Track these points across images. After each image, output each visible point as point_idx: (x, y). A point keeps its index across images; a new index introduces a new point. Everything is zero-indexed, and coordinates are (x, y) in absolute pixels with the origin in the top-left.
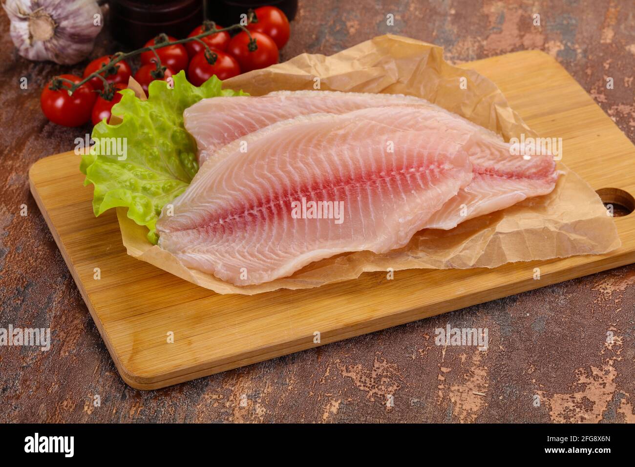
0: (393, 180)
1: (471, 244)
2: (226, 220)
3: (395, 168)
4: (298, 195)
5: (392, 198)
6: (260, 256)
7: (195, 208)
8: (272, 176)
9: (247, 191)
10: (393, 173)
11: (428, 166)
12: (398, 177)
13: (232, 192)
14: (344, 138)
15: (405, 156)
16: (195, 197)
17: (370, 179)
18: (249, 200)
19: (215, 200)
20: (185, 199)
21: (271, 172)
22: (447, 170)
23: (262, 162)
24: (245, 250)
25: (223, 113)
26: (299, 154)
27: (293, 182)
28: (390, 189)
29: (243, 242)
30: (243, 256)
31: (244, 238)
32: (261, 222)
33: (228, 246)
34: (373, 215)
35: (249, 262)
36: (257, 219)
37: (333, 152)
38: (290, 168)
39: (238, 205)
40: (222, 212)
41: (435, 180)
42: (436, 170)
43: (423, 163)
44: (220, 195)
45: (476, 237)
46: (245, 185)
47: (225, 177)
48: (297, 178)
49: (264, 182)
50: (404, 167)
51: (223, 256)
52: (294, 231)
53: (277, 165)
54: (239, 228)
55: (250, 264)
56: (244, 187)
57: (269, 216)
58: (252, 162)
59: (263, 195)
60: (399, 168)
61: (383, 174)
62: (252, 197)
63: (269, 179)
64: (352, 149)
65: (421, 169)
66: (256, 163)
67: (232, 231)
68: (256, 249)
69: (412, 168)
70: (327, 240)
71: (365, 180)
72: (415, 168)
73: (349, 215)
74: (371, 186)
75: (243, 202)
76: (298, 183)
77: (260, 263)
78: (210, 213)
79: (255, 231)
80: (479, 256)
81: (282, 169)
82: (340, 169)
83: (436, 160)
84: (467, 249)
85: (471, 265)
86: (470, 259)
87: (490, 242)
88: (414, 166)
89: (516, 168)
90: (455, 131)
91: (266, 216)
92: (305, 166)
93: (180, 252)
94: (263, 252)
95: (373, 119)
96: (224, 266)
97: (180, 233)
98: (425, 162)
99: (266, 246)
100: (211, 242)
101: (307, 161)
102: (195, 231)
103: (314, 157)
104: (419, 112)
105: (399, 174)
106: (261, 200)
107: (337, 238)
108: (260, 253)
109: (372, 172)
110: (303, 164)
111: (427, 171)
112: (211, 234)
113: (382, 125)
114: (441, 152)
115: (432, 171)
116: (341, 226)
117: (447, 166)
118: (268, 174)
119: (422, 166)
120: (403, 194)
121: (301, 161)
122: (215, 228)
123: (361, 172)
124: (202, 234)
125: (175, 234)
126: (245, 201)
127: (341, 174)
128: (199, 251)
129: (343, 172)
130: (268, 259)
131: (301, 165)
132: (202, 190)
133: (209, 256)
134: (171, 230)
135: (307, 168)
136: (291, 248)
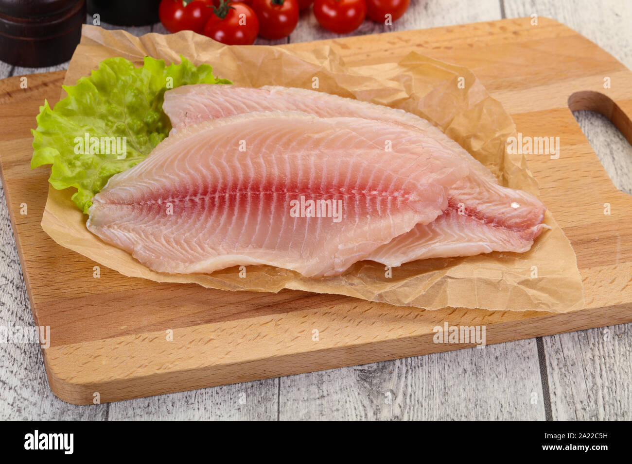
0: (352, 198)
2: (165, 201)
4: (246, 191)
6: (185, 245)
7: (140, 183)
8: (227, 167)
9: (196, 175)
10: (353, 191)
11: (392, 192)
13: (180, 173)
14: (317, 144)
16: (143, 173)
17: (327, 192)
18: (195, 186)
19: (161, 179)
20: (133, 172)
21: (229, 161)
22: (411, 202)
23: (222, 150)
24: (173, 236)
25: (202, 96)
28: (346, 207)
29: (174, 227)
30: (168, 242)
31: (176, 223)
32: (200, 211)
33: (157, 228)
34: (318, 231)
35: (172, 249)
36: (196, 207)
37: (299, 155)
38: (249, 161)
39: (182, 188)
40: (163, 192)
41: (395, 210)
42: (400, 199)
43: (389, 187)
44: (167, 174)
46: (197, 170)
47: (179, 157)
48: (252, 174)
49: (217, 170)
50: (367, 187)
51: (147, 237)
52: (230, 228)
53: (236, 155)
55: (171, 251)
56: (195, 171)
57: (209, 207)
58: (212, 147)
61: (342, 190)
62: (200, 183)
63: (223, 169)
64: (320, 157)
65: (384, 194)
66: (216, 149)
71: (322, 192)
72: (378, 191)
73: (293, 226)
75: (189, 186)
76: (251, 179)
77: (181, 253)
78: (151, 190)
79: (190, 218)
80: (418, 295)
81: (240, 161)
82: (300, 175)
83: (403, 187)
84: (408, 286)
85: (406, 303)
86: (407, 296)
87: (435, 284)
88: (378, 189)
89: (499, 214)
90: (438, 162)
91: (206, 206)
92: (265, 163)
93: (105, 226)
94: (189, 241)
95: (354, 130)
96: (145, 247)
97: (114, 206)
98: (391, 187)
99: (195, 237)
100: (141, 221)
101: (269, 158)
102: (130, 207)
103: (278, 156)
104: (406, 133)
105: (360, 193)
106: (208, 188)
107: (272, 247)
108: (186, 242)
109: (332, 185)
110: (264, 161)
111: (390, 198)
112: (144, 212)
113: (362, 138)
114: (411, 180)
115: (395, 198)
116: (280, 235)
117: (412, 197)
118: (224, 163)
119: (386, 191)
120: (357, 216)
121: (263, 157)
122: (150, 207)
123: (321, 183)
124: (136, 211)
125: (109, 206)
126: (191, 186)
127: (299, 180)
128: (124, 228)
129: (301, 178)
130: (192, 250)
131: (262, 161)
132: (152, 167)
133: (132, 236)
134: (106, 201)
135: (266, 166)
136: (220, 245)
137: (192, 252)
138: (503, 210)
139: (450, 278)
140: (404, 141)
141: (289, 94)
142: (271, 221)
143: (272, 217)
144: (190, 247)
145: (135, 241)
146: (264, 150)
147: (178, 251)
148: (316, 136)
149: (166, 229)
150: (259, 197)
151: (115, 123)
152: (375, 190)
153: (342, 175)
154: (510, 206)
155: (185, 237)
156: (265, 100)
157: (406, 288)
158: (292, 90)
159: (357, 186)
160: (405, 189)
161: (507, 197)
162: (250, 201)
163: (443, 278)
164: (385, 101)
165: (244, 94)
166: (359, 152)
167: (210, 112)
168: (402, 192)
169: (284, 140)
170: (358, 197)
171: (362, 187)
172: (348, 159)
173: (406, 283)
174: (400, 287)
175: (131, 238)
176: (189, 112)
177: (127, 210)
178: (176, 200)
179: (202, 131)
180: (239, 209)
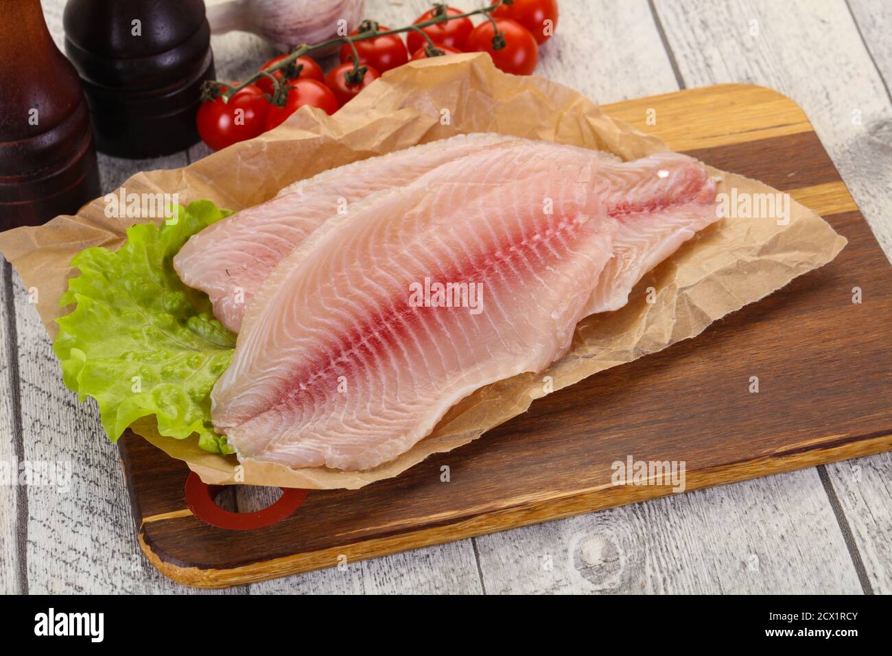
0: (515, 259)
1: (652, 316)
2: (309, 382)
4: (395, 317)
5: (523, 286)
6: (378, 419)
7: (259, 379)
8: (349, 301)
9: (322, 331)
10: (511, 249)
11: (556, 226)
13: (301, 340)
14: (425, 218)
15: (519, 220)
16: (252, 364)
17: (484, 267)
18: (330, 344)
19: (282, 359)
20: (241, 371)
21: (345, 294)
22: (583, 224)
23: (328, 285)
24: (354, 417)
27: (382, 301)
28: (516, 272)
29: (346, 406)
30: (356, 426)
32: (360, 370)
33: (326, 419)
34: (506, 317)
36: (351, 368)
37: (418, 241)
38: (368, 281)
39: (317, 356)
40: (299, 373)
41: (574, 244)
42: (570, 229)
43: (548, 223)
44: (286, 350)
46: (317, 325)
47: (284, 321)
48: (385, 294)
49: (341, 312)
50: (524, 236)
51: (327, 436)
52: (410, 369)
53: (349, 282)
54: (331, 389)
56: (316, 328)
57: (367, 359)
58: (313, 288)
59: (347, 331)
61: (498, 254)
62: (332, 337)
63: (346, 307)
64: (443, 231)
65: (548, 233)
66: (319, 288)
67: (324, 396)
68: (368, 411)
70: (458, 370)
71: (478, 270)
72: (539, 233)
73: (475, 326)
74: (488, 276)
75: (323, 348)
76: (389, 300)
79: (356, 385)
80: (672, 327)
81: (358, 286)
82: (439, 264)
83: (563, 214)
84: (652, 323)
85: (667, 342)
86: (661, 335)
87: (677, 304)
88: (537, 232)
89: (655, 193)
90: (570, 166)
91: (362, 359)
92: (389, 273)
93: (265, 451)
94: (379, 412)
95: (453, 179)
96: (336, 448)
97: (251, 422)
98: (550, 221)
99: (381, 403)
100: (300, 421)
101: (388, 265)
102: (272, 412)
103: (396, 256)
104: (510, 152)
105: (521, 247)
106: (347, 339)
107: (471, 363)
108: (377, 415)
109: (483, 256)
110: (385, 270)
111: (558, 234)
112: (296, 409)
113: (470, 184)
114: (566, 201)
115: (564, 232)
116: (469, 345)
117: (581, 219)
118: (342, 299)
119: (548, 229)
120: (535, 275)
121: (381, 267)
122: (297, 399)
123: (469, 260)
124: (283, 413)
125: (246, 425)
126: (326, 348)
127: (442, 270)
128: (290, 440)
129: (443, 266)
130: (392, 419)
131: (382, 272)
132: (258, 351)
133: (308, 444)
134: (238, 422)
135: (393, 276)
136: (416, 395)
137: (394, 421)
138: (656, 186)
139: (685, 289)
140: (517, 163)
141: (320, 185)
142: (448, 335)
143: (444, 329)
144: (385, 418)
145: (318, 447)
146: (374, 258)
147: (378, 429)
148: (419, 210)
149: (339, 413)
150: (414, 315)
151: (140, 332)
152: (535, 234)
153: (485, 237)
154: (658, 178)
155: (370, 409)
156: (301, 206)
157: (653, 326)
158: (319, 178)
159: (511, 241)
160: (567, 215)
161: (647, 169)
162: (408, 326)
163: (679, 292)
164: (414, 140)
165: (273, 213)
166: (480, 201)
167: (253, 254)
168: (566, 219)
169: (387, 234)
170: (520, 253)
171: (518, 240)
172: (476, 216)
173: (647, 320)
174: (646, 330)
175: (308, 447)
176: (228, 268)
177: (272, 418)
178: (320, 374)
179: (288, 276)
180: (403, 341)
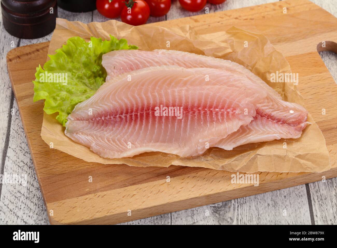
0: (205, 113)
2: (106, 118)
3: (208, 106)
4: (149, 111)
5: (202, 124)
6: (118, 142)
8: (138, 98)
9: (122, 103)
10: (206, 109)
11: (227, 109)
12: (208, 112)
13: (113, 102)
14: (185, 83)
15: (216, 101)
16: (93, 102)
17: (192, 110)
19: (103, 106)
20: (88, 102)
21: (139, 94)
22: (237, 114)
23: (135, 89)
24: (111, 137)
25: (122, 57)
26: (157, 88)
27: (148, 103)
28: (202, 118)
29: (111, 132)
30: (109, 141)
31: (112, 130)
32: (125, 123)
33: (102, 133)
34: (188, 132)
35: (111, 145)
36: (123, 121)
37: (176, 90)
38: (150, 95)
39: (114, 111)
40: (105, 113)
41: (229, 119)
42: (231, 113)
43: (225, 107)
45: (245, 155)
46: (122, 100)
47: (112, 93)
48: (151, 101)
50: (213, 107)
51: (98, 139)
52: (141, 132)
53: (143, 92)
54: (111, 124)
55: (111, 146)
57: (130, 120)
58: (129, 87)
60: (210, 107)
61: (200, 108)
62: (124, 107)
63: (136, 99)
64: (187, 91)
65: (222, 110)
66: (132, 88)
67: (107, 125)
68: (117, 138)
69: (218, 108)
71: (189, 110)
72: (219, 109)
73: (175, 129)
74: (191, 114)
76: (151, 105)
77: (116, 147)
78: (98, 112)
79: (120, 127)
81: (145, 94)
82: (177, 101)
83: (232, 106)
89: (283, 117)
90: (250, 91)
93: (75, 133)
94: (120, 140)
96: (96, 144)
97: (79, 122)
99: (123, 137)
101: (160, 92)
103: (165, 91)
104: (232, 76)
105: (210, 110)
107: (164, 141)
109: (194, 106)
111: (225, 112)
112: (95, 124)
114: (236, 102)
115: (228, 113)
116: (168, 134)
117: (237, 112)
118: (136, 96)
120: (208, 123)
122: (98, 122)
123: (188, 105)
124: (90, 124)
125: (76, 121)
126: (119, 109)
128: (85, 134)
129: (178, 103)
131: (156, 94)
132: (98, 99)
136: (136, 141)
138: (285, 115)
140: (231, 80)
141: (169, 54)
145: (91, 141)
147: (114, 146)
148: (185, 79)
149: (107, 133)
153: (200, 101)
154: (289, 112)
156: (156, 58)
158: (170, 51)
161: (287, 107)
166: (208, 87)
167: (127, 66)
168: (232, 109)
172: (202, 91)
175: (89, 139)
176: (116, 66)
177: (86, 123)
180: (145, 121)
